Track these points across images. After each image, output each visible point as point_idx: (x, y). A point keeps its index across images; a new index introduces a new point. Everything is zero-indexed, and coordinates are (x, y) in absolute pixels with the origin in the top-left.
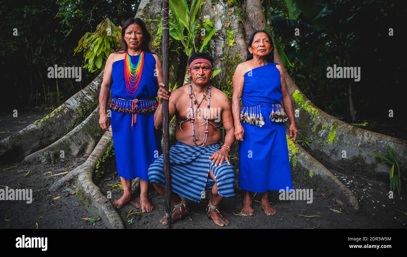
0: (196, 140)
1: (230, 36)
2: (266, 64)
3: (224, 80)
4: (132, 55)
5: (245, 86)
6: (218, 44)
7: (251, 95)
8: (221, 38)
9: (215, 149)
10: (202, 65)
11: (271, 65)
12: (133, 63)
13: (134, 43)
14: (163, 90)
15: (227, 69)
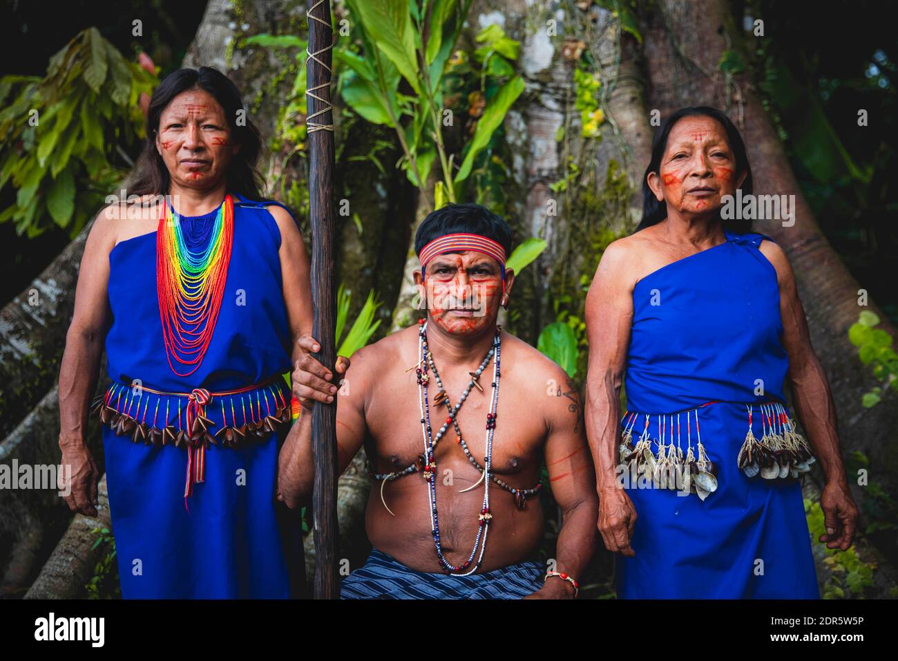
0: (444, 550)
1: (587, 97)
2: (718, 243)
3: (564, 273)
4: (186, 215)
5: (636, 335)
6: (539, 126)
7: (660, 368)
8: (551, 104)
9: (520, 585)
10: (466, 259)
11: (741, 244)
12: (189, 247)
13: (194, 165)
14: (315, 364)
15: (575, 228)
